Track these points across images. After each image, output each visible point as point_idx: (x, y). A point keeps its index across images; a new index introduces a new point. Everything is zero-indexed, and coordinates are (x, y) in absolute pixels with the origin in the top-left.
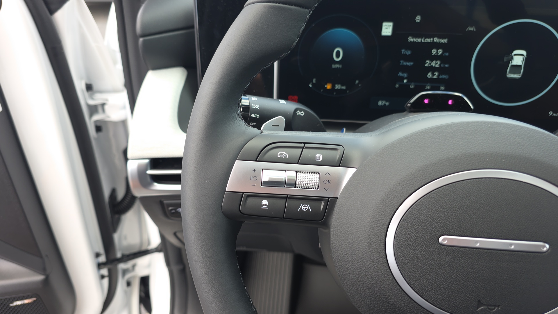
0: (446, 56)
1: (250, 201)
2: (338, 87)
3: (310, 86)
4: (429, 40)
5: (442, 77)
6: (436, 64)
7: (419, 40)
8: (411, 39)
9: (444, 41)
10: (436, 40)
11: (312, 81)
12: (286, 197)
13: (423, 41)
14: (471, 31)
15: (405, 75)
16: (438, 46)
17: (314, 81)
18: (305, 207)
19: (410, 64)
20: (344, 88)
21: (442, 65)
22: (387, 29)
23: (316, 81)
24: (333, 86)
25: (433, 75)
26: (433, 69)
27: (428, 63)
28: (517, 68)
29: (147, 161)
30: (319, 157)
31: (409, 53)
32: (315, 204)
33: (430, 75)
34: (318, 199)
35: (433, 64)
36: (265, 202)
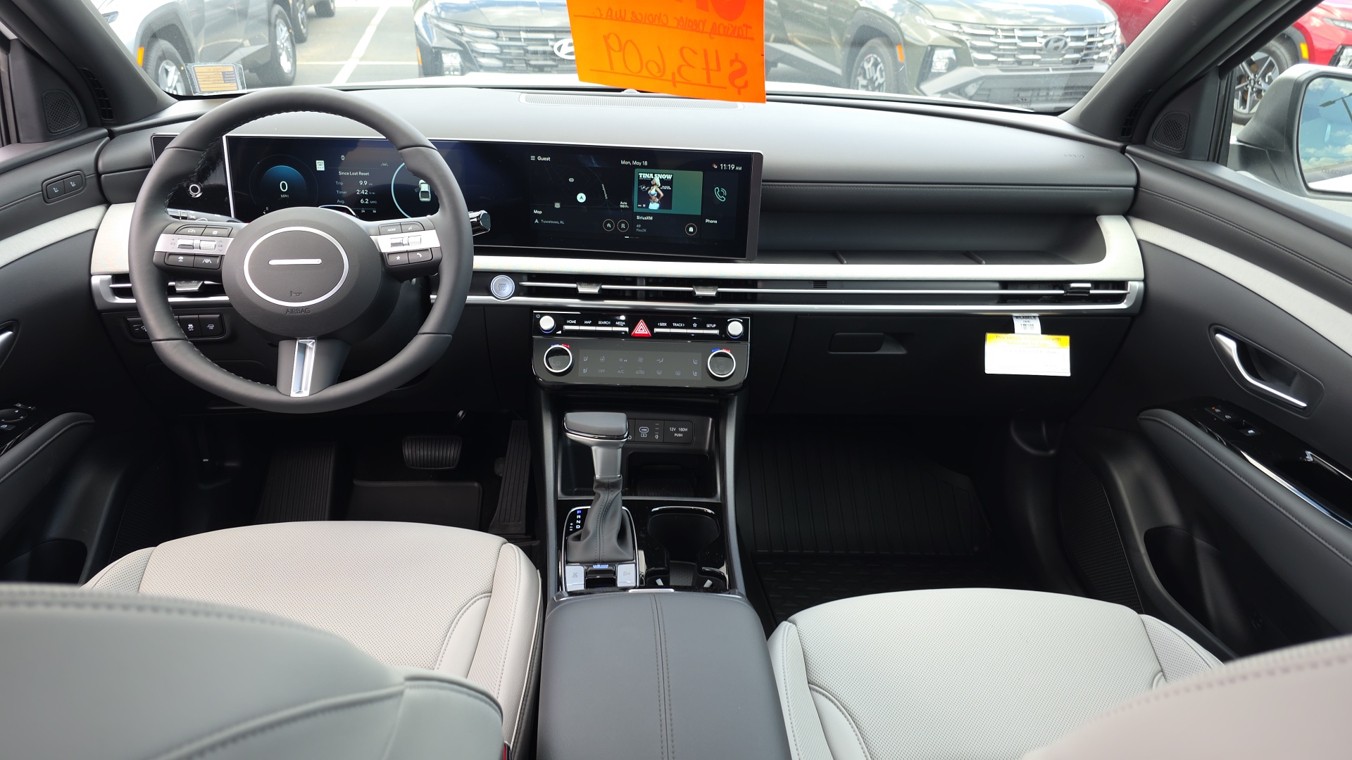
0: (370, 186)
1: (171, 257)
4: (356, 174)
5: (371, 202)
6: (365, 192)
7: (348, 174)
8: (340, 173)
9: (367, 174)
10: (361, 173)
12: (195, 255)
13: (351, 175)
14: (384, 166)
15: (342, 202)
16: (363, 178)
17: (267, 209)
18: (207, 261)
19: (344, 193)
21: (369, 193)
22: (320, 166)
25: (365, 201)
26: (363, 196)
27: (357, 192)
28: (425, 193)
29: (110, 277)
30: (215, 232)
31: (341, 184)
32: (214, 259)
33: (362, 201)
34: (216, 256)
35: (362, 192)
36: (181, 258)
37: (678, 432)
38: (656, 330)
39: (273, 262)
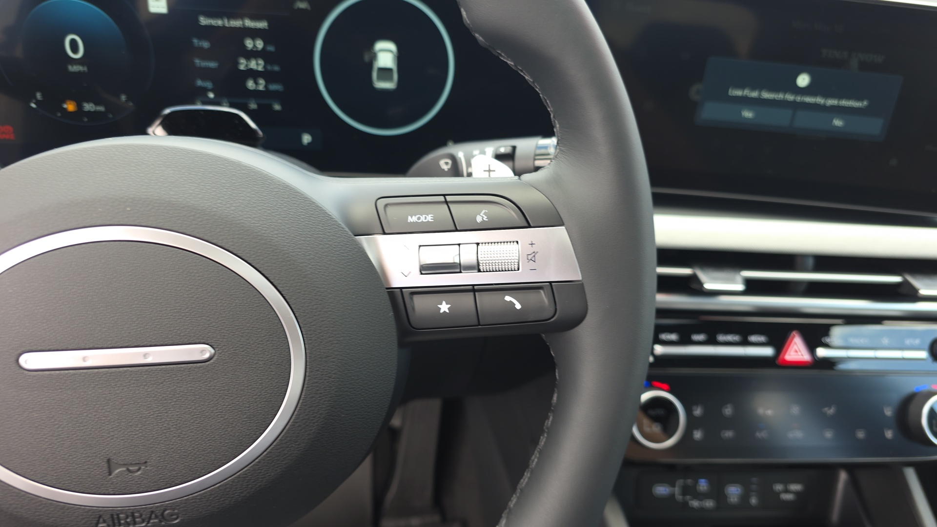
0: (270, 52)
2: (88, 107)
3: (33, 105)
4: (236, 23)
5: (274, 87)
6: (257, 64)
8: (204, 21)
9: (262, 25)
10: (249, 23)
11: (35, 97)
13: (227, 25)
14: (302, 10)
15: (209, 85)
16: (254, 33)
17: (39, 96)
19: (213, 65)
20: (101, 108)
21: (269, 68)
22: (158, 2)
23: (43, 95)
24: (79, 106)
25: (257, 84)
26: (254, 74)
27: (243, 64)
28: (385, 73)
31: (206, 45)
33: (251, 85)
35: (253, 64)
37: (787, 491)
38: (821, 352)
39: (32, 361)
